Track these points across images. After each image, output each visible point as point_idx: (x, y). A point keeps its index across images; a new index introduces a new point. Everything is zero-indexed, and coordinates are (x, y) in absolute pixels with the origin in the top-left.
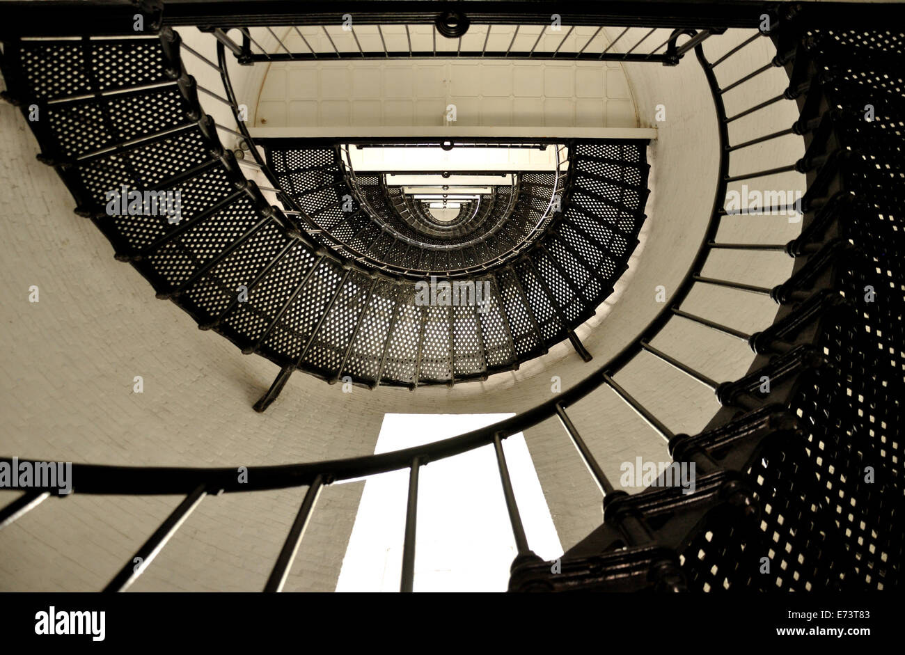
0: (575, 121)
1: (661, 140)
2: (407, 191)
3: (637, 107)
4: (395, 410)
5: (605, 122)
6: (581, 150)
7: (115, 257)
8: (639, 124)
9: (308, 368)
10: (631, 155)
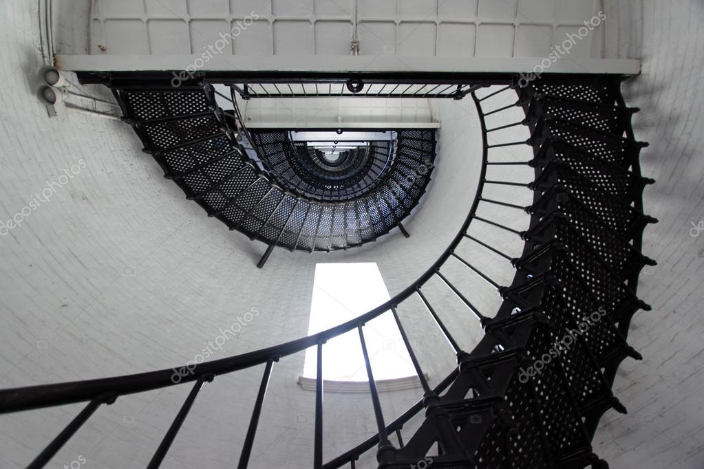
0: (401, 119)
1: (443, 128)
2: (316, 148)
3: (431, 111)
4: (320, 261)
5: (416, 120)
6: (404, 134)
7: (187, 198)
8: (432, 120)
9: (281, 245)
10: (428, 136)
